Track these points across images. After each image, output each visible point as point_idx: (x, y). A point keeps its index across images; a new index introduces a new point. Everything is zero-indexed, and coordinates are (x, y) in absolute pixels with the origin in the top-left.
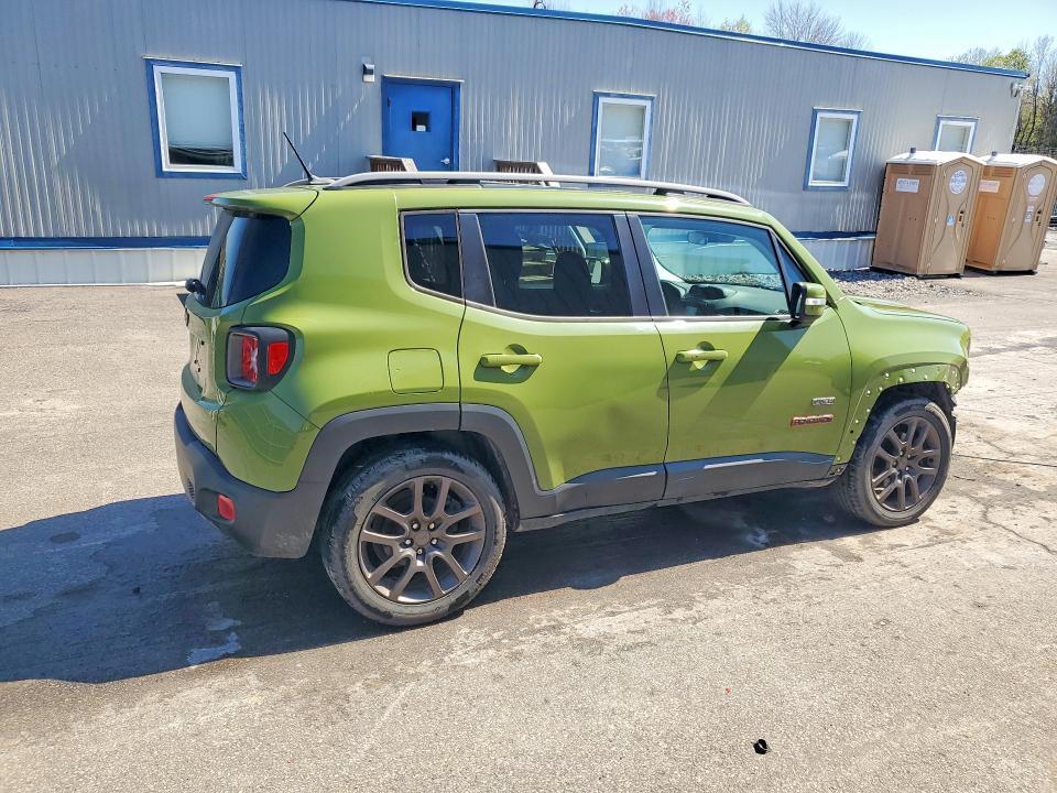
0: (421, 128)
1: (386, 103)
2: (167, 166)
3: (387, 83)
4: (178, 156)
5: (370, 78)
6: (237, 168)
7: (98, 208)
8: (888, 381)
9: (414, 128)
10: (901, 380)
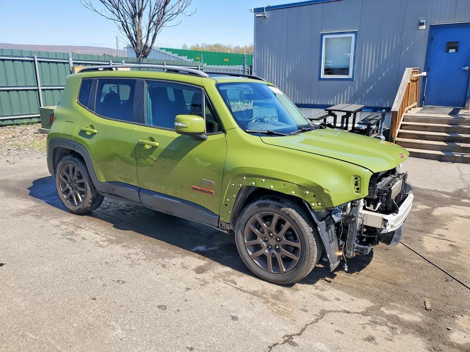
0: (452, 51)
1: (431, 39)
2: (323, 76)
3: (433, 28)
4: (328, 71)
5: (424, 27)
6: (350, 76)
7: (297, 93)
8: (245, 182)
9: (447, 51)
10: (254, 183)
